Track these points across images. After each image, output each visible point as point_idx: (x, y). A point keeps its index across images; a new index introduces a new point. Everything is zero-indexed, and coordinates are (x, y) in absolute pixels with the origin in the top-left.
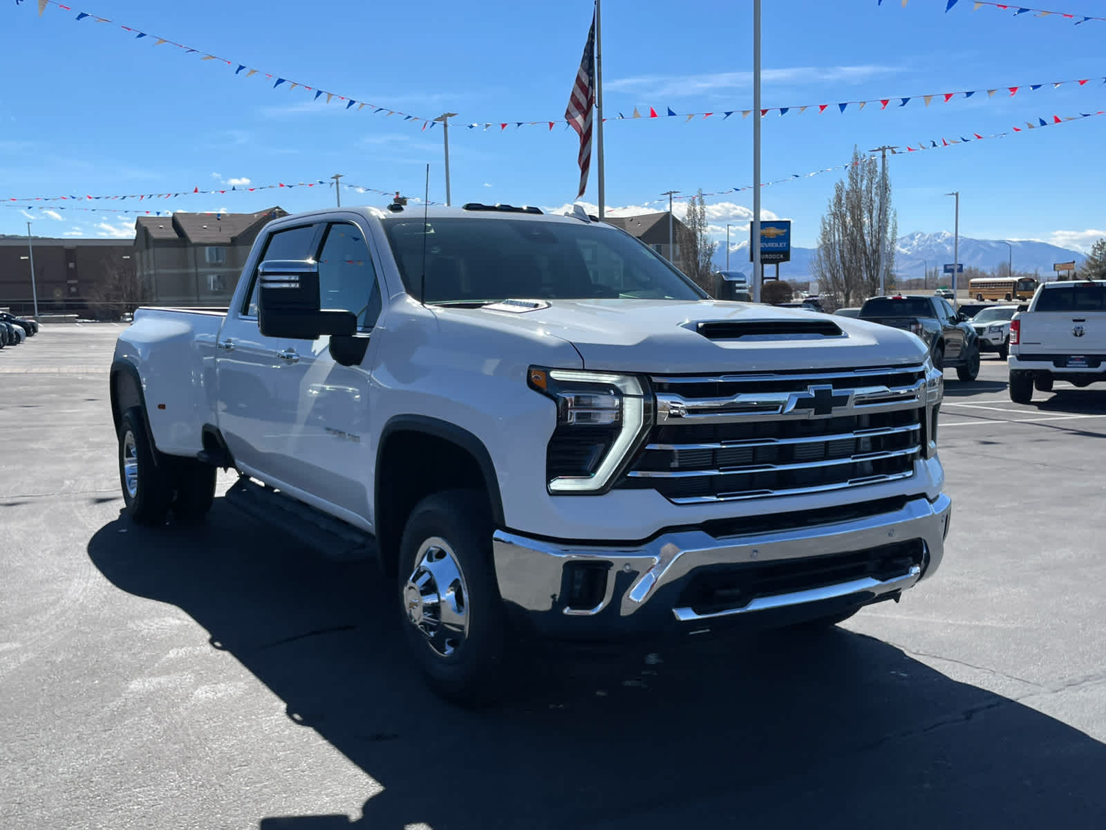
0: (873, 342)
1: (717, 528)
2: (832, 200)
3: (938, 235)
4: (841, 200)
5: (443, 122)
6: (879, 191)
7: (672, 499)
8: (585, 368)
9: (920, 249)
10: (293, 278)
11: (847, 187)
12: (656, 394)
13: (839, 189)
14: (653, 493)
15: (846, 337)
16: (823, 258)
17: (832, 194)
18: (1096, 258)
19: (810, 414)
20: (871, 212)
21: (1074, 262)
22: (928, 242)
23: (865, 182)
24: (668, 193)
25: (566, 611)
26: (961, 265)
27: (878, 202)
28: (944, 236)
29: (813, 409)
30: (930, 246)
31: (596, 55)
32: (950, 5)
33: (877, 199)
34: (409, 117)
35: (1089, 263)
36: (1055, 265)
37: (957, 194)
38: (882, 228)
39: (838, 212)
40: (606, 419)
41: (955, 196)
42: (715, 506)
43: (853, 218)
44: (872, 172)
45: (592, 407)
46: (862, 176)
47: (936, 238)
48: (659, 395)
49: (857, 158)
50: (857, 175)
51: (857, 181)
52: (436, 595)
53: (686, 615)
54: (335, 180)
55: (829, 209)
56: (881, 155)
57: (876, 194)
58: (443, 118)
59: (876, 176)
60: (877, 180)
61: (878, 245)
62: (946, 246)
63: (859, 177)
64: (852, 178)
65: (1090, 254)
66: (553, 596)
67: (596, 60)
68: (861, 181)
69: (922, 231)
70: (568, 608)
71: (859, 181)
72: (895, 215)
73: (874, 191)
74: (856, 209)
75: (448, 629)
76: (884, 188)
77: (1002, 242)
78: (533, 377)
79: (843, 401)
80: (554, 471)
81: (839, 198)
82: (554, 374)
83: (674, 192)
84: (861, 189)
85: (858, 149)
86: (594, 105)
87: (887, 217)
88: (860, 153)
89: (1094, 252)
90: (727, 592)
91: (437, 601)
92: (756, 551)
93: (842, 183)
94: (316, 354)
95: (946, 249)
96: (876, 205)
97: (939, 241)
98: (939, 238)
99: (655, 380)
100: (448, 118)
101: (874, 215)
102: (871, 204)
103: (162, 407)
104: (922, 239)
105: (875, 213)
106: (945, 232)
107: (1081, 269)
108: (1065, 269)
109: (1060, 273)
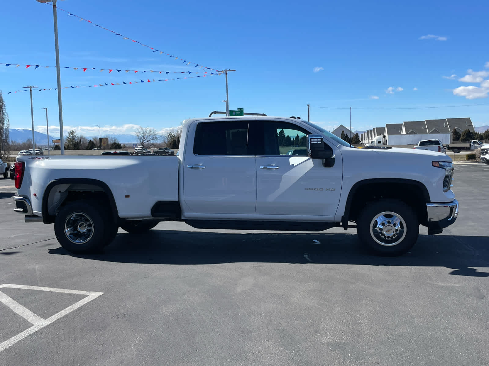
18: (70, 138)
35: (68, 140)
36: (53, 140)
37: (46, 109)
41: (45, 110)
72: (8, 116)
78: (434, 164)
89: (69, 135)
107: (64, 142)
108: (58, 142)
109: (56, 144)
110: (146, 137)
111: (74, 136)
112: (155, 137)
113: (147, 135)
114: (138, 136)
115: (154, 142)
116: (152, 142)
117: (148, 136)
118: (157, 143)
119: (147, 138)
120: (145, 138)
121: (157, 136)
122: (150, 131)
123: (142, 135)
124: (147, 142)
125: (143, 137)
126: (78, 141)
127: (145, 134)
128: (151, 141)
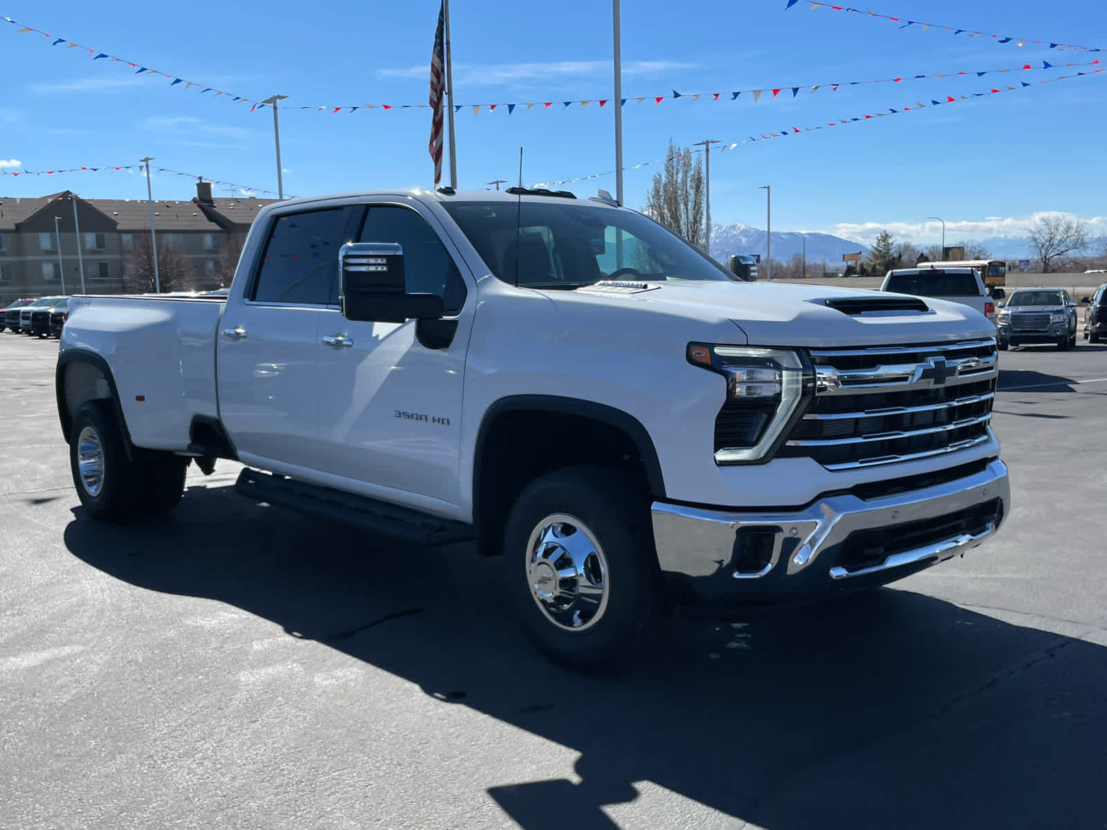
0: (962, 318)
1: (865, 491)
2: (650, 192)
3: (734, 227)
4: (658, 191)
5: (272, 105)
6: (693, 184)
7: (825, 466)
8: (749, 344)
9: (717, 241)
10: (379, 261)
11: (664, 180)
12: (815, 366)
13: (657, 181)
14: (809, 462)
15: (934, 313)
16: (642, 251)
17: (651, 186)
18: (880, 249)
19: (930, 384)
20: (686, 205)
21: (860, 253)
22: (725, 234)
23: (680, 175)
24: (495, 183)
25: (736, 575)
26: (759, 256)
27: (693, 195)
28: (739, 229)
29: (933, 379)
30: (727, 237)
31: (445, 41)
32: (790, 5)
33: (692, 192)
34: (238, 98)
35: (874, 254)
36: (844, 256)
37: (768, 188)
38: (696, 221)
39: (656, 204)
40: (767, 391)
41: (766, 189)
42: (859, 472)
43: (670, 210)
44: (687, 165)
45: (754, 380)
46: (677, 169)
47: (732, 230)
48: (818, 368)
49: (671, 151)
50: (673, 168)
51: (673, 174)
52: (573, 569)
53: (838, 572)
54: (144, 164)
55: (647, 201)
56: (705, 148)
57: (691, 187)
58: (273, 100)
59: (691, 169)
60: (692, 173)
61: (693, 237)
62: (741, 237)
63: (675, 170)
64: (668, 171)
65: (875, 245)
66: (720, 562)
67: (445, 46)
68: (677, 174)
69: (720, 224)
70: (737, 573)
71: (675, 173)
73: (689, 184)
74: (672, 201)
75: (583, 600)
76: (698, 182)
77: (792, 234)
78: (694, 353)
79: (952, 371)
80: (721, 442)
81: (657, 191)
82: (717, 350)
83: (501, 182)
84: (677, 181)
85: (673, 142)
86: (444, 92)
87: (701, 209)
88: (675, 147)
89: (879, 243)
90: (871, 551)
91: (574, 575)
92: (896, 512)
93: (660, 176)
94: (380, 338)
95: (741, 240)
96: (692, 197)
97: (735, 233)
98: (735, 230)
99: (813, 353)
100: (278, 101)
101: (689, 207)
102: (687, 196)
103: (140, 398)
104: (719, 231)
105: (690, 205)
106: (740, 225)
107: (867, 260)
108: (853, 259)
109: (849, 263)
110: (1056, 242)
111: (889, 244)
112: (1080, 243)
113: (1058, 238)
114: (1035, 240)
115: (1078, 255)
116: (1072, 254)
117: (1061, 240)
118: (1085, 257)
119: (1059, 245)
120: (1052, 246)
121: (1087, 239)
122: (1069, 228)
123: (1047, 237)
124: (1058, 254)
125: (1048, 244)
126: (896, 255)
127: (1055, 236)
128: (1070, 251)
